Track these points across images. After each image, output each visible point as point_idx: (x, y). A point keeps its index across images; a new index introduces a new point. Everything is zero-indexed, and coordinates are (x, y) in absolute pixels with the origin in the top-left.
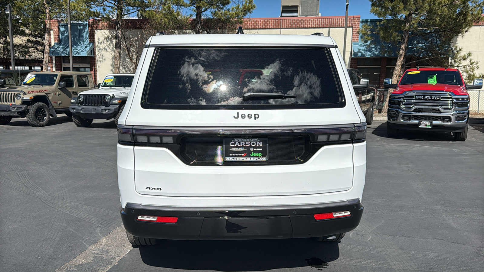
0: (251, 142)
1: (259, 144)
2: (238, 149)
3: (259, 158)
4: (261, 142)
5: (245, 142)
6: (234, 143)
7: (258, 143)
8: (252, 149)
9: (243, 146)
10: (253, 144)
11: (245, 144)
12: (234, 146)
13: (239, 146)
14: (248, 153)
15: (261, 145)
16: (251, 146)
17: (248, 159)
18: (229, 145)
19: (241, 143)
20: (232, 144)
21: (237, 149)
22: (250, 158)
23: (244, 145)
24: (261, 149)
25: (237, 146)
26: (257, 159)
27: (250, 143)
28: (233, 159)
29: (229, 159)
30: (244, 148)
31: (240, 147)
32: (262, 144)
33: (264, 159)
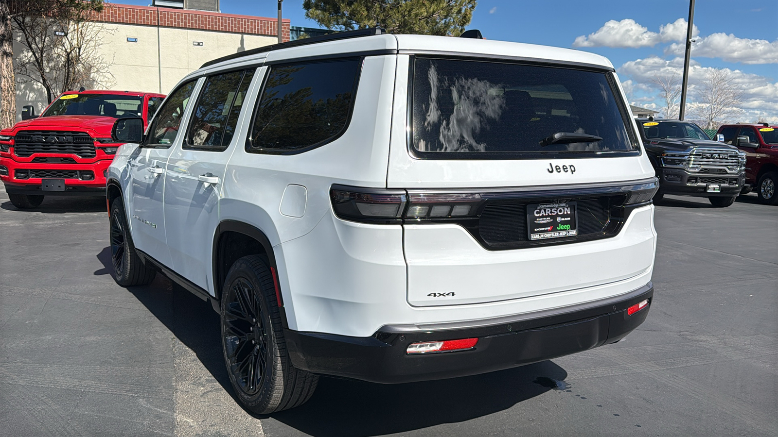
0: (557, 209)
1: (567, 212)
2: (544, 220)
3: (568, 233)
4: (569, 208)
5: (551, 210)
6: (539, 211)
7: (566, 209)
8: (559, 219)
9: (548, 216)
10: (560, 211)
11: (551, 212)
12: (539, 216)
13: (544, 215)
14: (554, 226)
15: (569, 213)
16: (557, 215)
17: (555, 235)
18: (534, 214)
19: (547, 210)
20: (538, 213)
21: (543, 220)
22: (559, 233)
23: (550, 214)
24: (569, 219)
25: (543, 216)
26: (566, 235)
27: (557, 211)
28: (540, 235)
29: (535, 237)
30: (549, 218)
31: (546, 217)
32: (570, 211)
33: (574, 233)
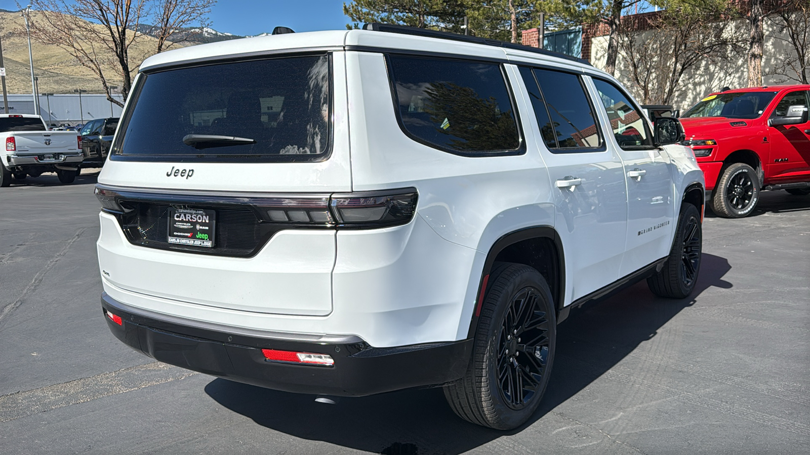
0: (197, 216)
1: (205, 220)
2: (184, 225)
3: (203, 243)
4: (208, 217)
5: (191, 215)
6: (179, 215)
7: (204, 217)
8: (198, 227)
9: (188, 222)
10: (200, 219)
11: (191, 218)
12: (179, 220)
13: (184, 220)
14: (193, 233)
15: (207, 221)
16: (197, 223)
17: (191, 242)
18: (174, 217)
19: (187, 215)
20: (178, 217)
21: (182, 225)
22: (194, 241)
23: (190, 220)
24: (207, 228)
25: (182, 221)
26: (200, 244)
27: (196, 217)
28: (176, 240)
29: (172, 241)
30: (190, 224)
31: (186, 222)
32: (209, 220)
33: (209, 244)
